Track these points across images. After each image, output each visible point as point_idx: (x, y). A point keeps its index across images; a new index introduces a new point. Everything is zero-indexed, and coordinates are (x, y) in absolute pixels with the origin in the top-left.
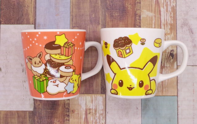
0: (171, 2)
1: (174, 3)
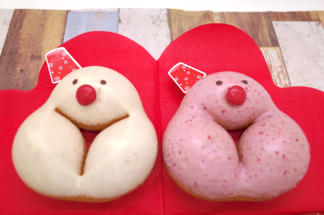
0: (280, 79)
1: (286, 80)
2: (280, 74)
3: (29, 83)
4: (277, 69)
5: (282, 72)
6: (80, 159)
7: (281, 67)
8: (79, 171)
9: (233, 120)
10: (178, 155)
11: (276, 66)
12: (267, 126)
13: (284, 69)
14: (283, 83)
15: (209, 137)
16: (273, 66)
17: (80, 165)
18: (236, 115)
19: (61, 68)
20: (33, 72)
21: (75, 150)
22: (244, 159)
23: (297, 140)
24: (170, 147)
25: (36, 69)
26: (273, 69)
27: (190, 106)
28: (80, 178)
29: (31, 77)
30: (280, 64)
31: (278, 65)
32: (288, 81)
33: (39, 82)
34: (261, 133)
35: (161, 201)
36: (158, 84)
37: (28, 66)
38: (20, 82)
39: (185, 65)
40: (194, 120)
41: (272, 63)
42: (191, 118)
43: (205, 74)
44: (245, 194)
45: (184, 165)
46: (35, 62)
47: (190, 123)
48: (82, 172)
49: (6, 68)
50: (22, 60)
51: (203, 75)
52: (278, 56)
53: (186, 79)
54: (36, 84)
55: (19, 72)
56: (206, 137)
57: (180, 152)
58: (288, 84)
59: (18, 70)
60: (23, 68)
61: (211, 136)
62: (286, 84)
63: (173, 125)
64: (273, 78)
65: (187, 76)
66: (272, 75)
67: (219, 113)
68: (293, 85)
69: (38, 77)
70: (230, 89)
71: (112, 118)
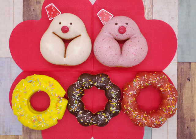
2: (149, 12)
3: (38, 16)
4: (148, 10)
5: (150, 11)
6: (64, 52)
7: (150, 8)
8: (64, 56)
9: (121, 38)
10: (98, 52)
11: (148, 8)
12: (132, 42)
13: (151, 10)
14: (149, 17)
15: (109, 47)
16: (147, 8)
17: (64, 54)
18: (122, 37)
19: (52, 13)
20: (39, 11)
21: (62, 49)
22: (122, 54)
23: (141, 49)
24: (96, 49)
25: (39, 9)
26: (146, 9)
27: (105, 32)
28: (65, 59)
29: (38, 13)
30: (150, 7)
31: (149, 7)
32: (151, 16)
33: (42, 16)
34: (129, 45)
35: (92, 66)
36: (93, 17)
37: (36, 7)
38: (34, 15)
39: (105, 10)
40: (105, 39)
41: (147, 6)
42: (104, 39)
43: (113, 15)
44: (121, 65)
45: (100, 56)
46: (38, 5)
47: (103, 41)
48: (65, 57)
49: (26, 9)
50: (33, 4)
51: (112, 16)
52: (150, 2)
53: (105, 18)
54: (41, 17)
55: (33, 10)
56: (108, 47)
57: (99, 52)
58: (151, 18)
59: (32, 9)
60: (34, 9)
61: (110, 47)
62: (150, 18)
63: (97, 41)
64: (145, 14)
65: (105, 16)
66: (145, 12)
67: (115, 36)
68: (153, 19)
69: (41, 13)
70: (120, 27)
71: (74, 36)
